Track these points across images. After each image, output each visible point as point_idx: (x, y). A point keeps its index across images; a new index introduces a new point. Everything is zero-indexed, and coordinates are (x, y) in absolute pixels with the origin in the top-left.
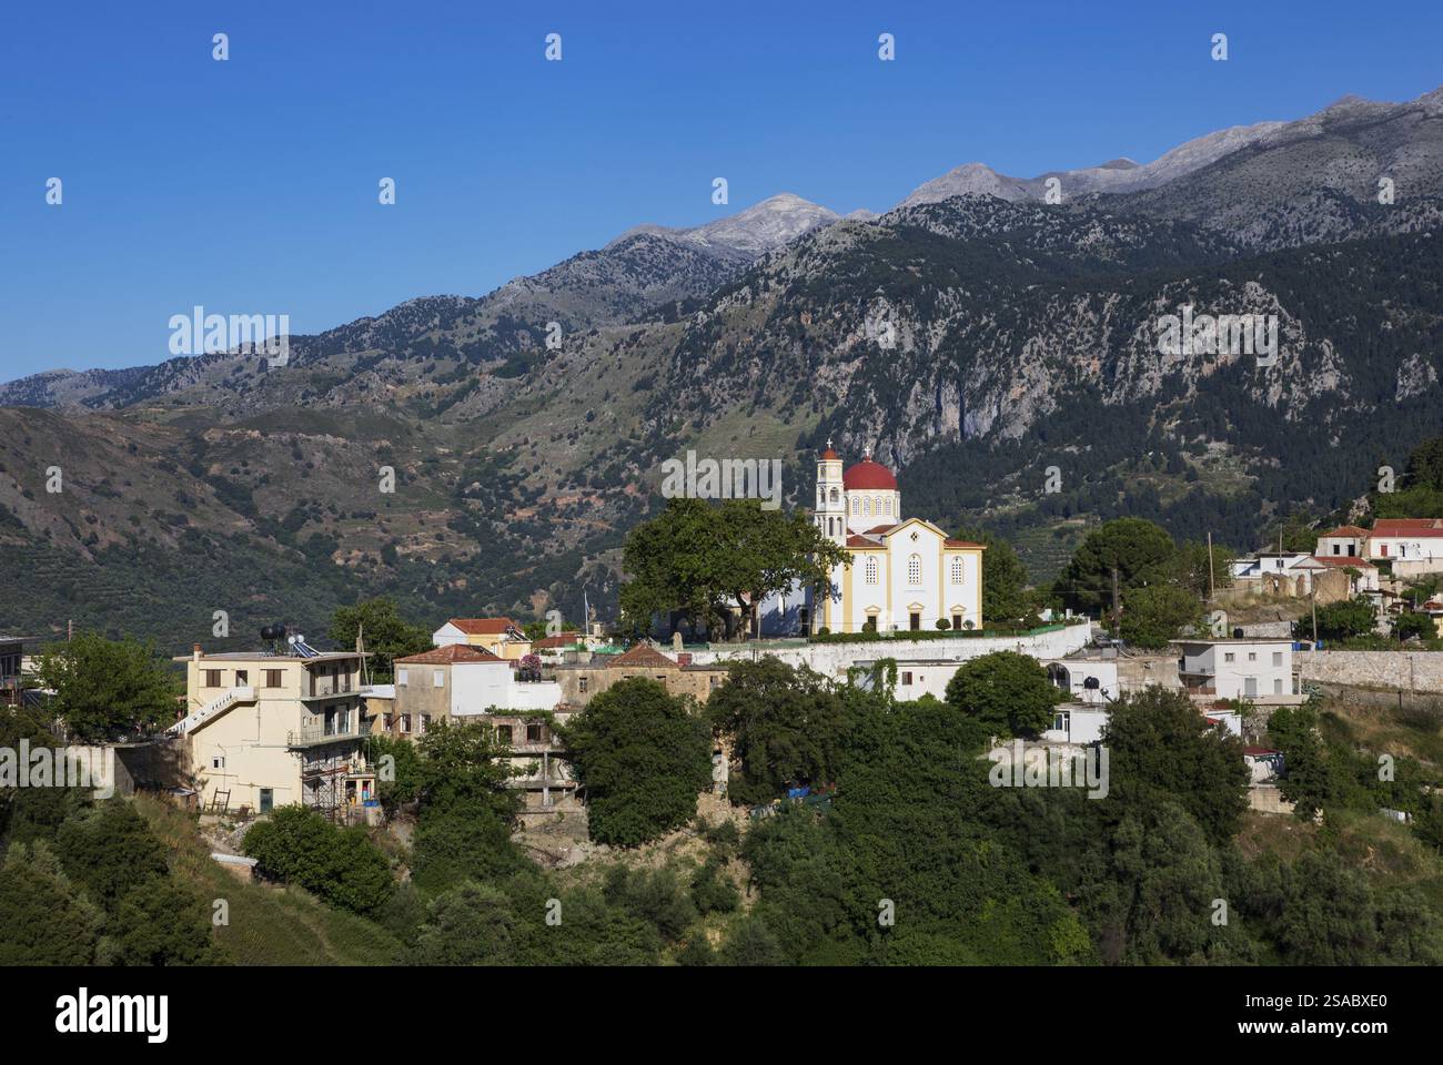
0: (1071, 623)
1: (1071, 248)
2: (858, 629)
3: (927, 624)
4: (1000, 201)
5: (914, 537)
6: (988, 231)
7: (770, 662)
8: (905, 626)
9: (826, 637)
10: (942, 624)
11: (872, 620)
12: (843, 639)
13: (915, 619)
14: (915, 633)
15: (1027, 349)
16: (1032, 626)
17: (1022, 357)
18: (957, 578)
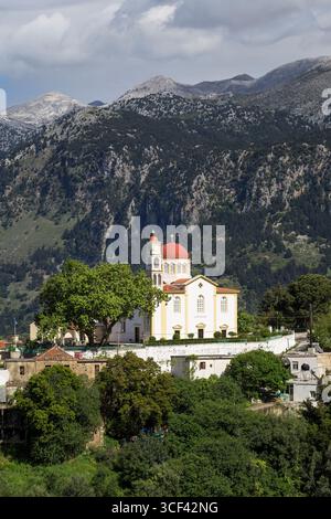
0: (285, 334)
1: (219, 125)
2: (170, 338)
3: (208, 335)
4: (178, 97)
5: (201, 285)
6: (172, 114)
7: (130, 356)
8: (196, 337)
9: (153, 342)
10: (216, 334)
11: (177, 332)
12: (163, 342)
13: (201, 332)
14: (201, 340)
15: (195, 181)
16: (265, 336)
17: (193, 186)
18: (224, 308)
